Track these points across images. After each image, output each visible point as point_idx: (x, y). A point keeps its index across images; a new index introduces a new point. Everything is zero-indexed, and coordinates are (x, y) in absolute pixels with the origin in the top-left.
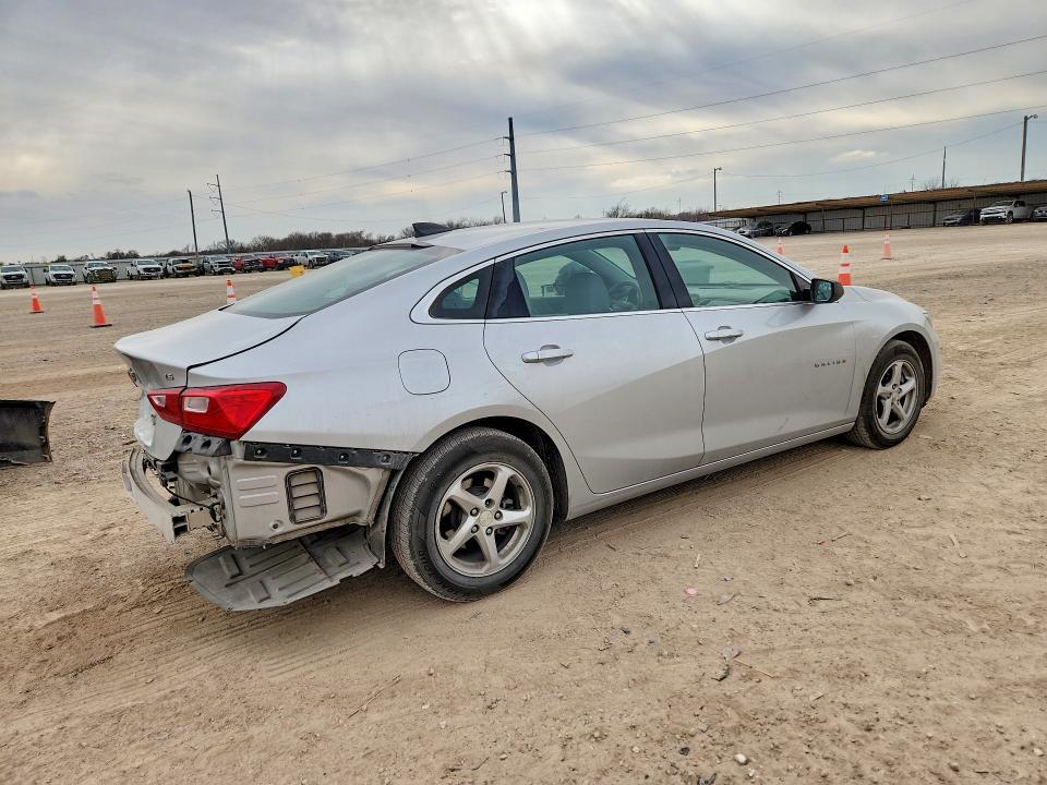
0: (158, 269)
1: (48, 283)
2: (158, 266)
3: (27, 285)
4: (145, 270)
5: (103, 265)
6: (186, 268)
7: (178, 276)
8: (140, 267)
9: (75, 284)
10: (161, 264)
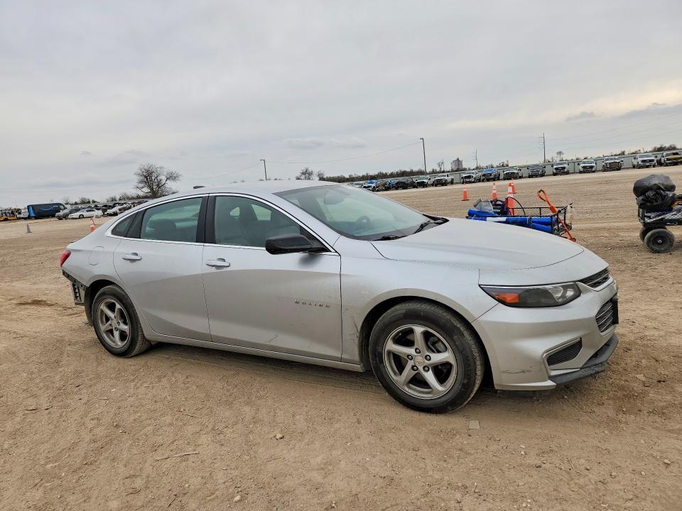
0: (652, 161)
1: (580, 172)
2: (653, 158)
3: (567, 173)
4: (643, 161)
5: (615, 159)
6: (674, 159)
7: (667, 165)
8: (640, 159)
9: (594, 172)
10: (656, 157)
